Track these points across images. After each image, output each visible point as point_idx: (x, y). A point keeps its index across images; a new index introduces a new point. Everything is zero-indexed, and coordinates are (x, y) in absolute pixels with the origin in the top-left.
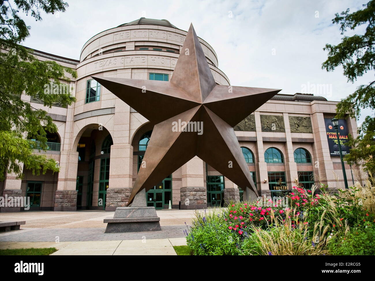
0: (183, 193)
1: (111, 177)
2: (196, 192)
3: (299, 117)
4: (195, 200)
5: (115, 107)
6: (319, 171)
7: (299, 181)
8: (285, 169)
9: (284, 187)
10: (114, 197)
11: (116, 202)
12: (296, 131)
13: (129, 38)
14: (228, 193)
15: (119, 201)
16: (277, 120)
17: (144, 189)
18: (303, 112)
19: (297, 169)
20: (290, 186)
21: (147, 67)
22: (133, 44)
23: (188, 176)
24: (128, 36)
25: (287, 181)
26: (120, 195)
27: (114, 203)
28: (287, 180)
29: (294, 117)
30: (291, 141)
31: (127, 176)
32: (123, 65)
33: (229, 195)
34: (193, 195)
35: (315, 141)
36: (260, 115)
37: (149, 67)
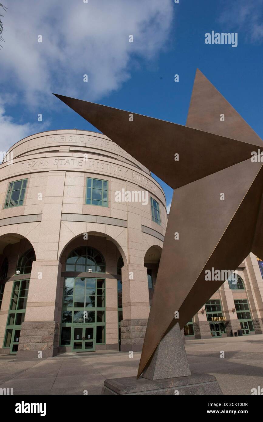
0: (125, 327)
1: (29, 305)
2: (142, 327)
4: (141, 337)
5: (42, 214)
7: (236, 310)
8: (220, 297)
9: (222, 317)
10: (31, 336)
11: (34, 342)
13: (64, 141)
15: (38, 341)
19: (233, 296)
20: (228, 316)
21: (84, 171)
22: (68, 148)
23: (131, 304)
24: (63, 140)
25: (224, 310)
26: (41, 332)
27: (31, 344)
31: (52, 303)
32: (56, 166)
34: (139, 330)
37: (86, 171)
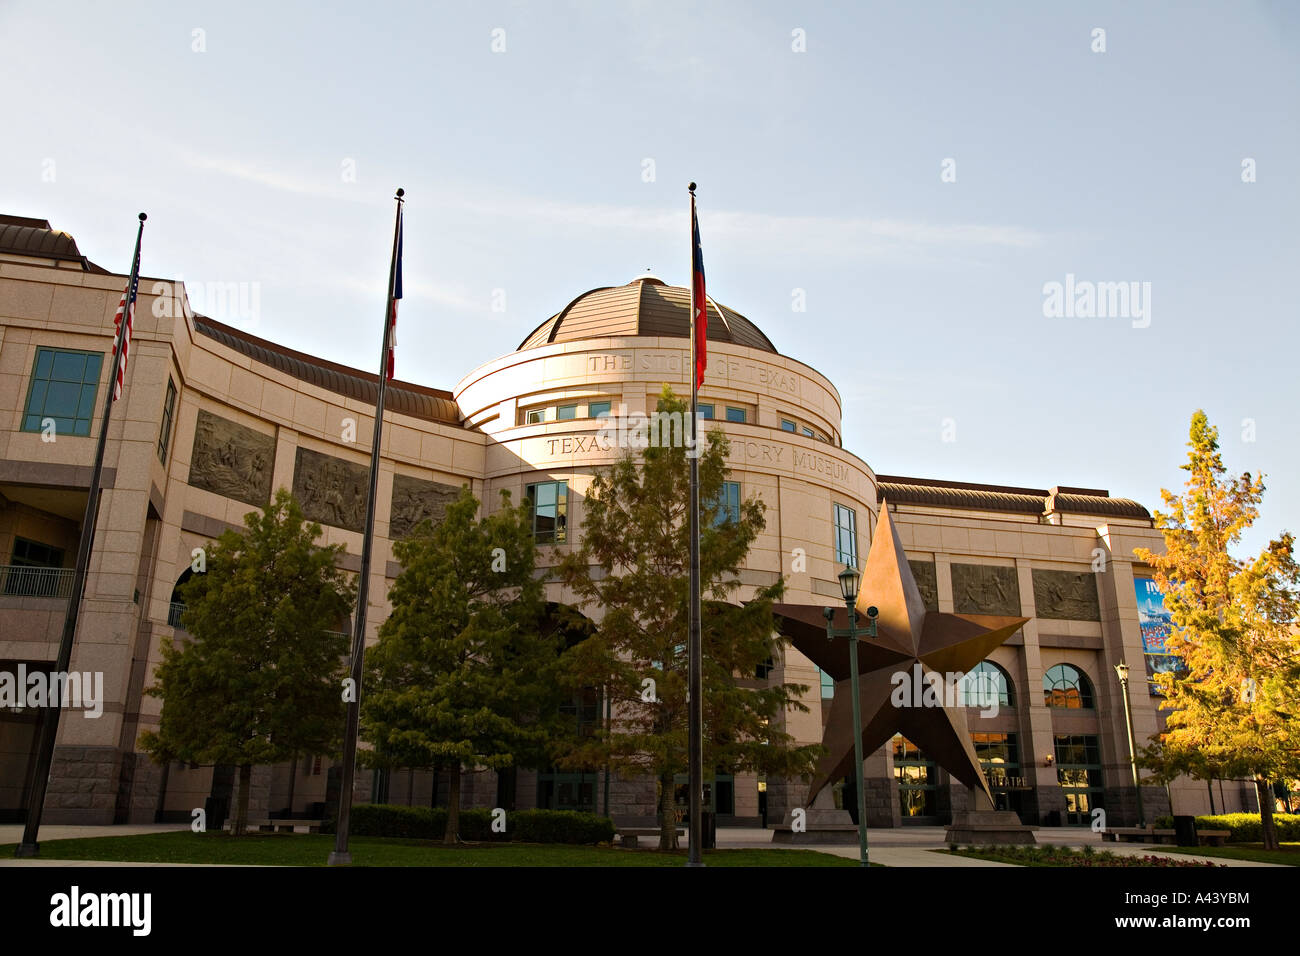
3: (1062, 572)
6: (1115, 736)
7: (1057, 762)
8: (1017, 726)
9: (1015, 780)
12: (1054, 614)
13: (631, 370)
14: (874, 791)
16: (998, 580)
17: (830, 784)
18: (1075, 558)
19: (1053, 727)
20: (1033, 778)
22: (642, 390)
25: (1024, 762)
28: (1023, 759)
29: (1049, 572)
30: (1036, 642)
33: (874, 796)
35: (1106, 645)
36: (952, 565)
